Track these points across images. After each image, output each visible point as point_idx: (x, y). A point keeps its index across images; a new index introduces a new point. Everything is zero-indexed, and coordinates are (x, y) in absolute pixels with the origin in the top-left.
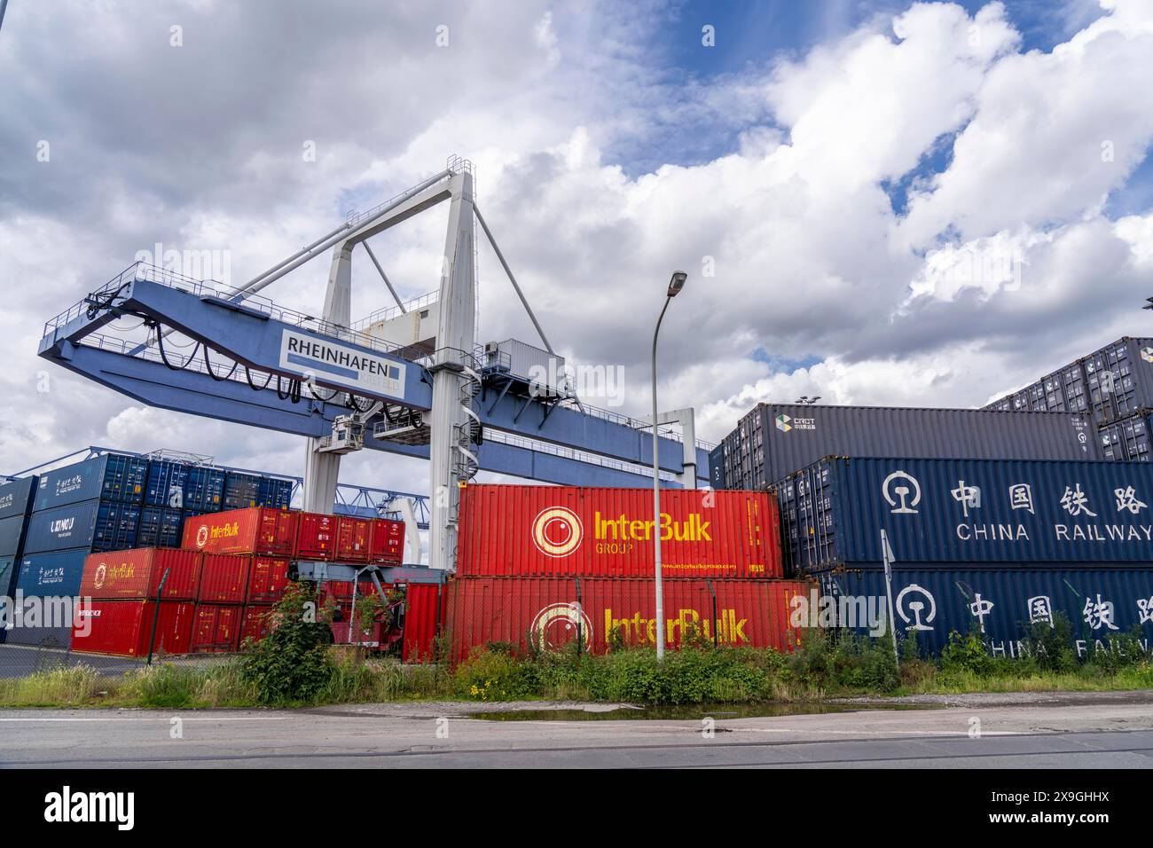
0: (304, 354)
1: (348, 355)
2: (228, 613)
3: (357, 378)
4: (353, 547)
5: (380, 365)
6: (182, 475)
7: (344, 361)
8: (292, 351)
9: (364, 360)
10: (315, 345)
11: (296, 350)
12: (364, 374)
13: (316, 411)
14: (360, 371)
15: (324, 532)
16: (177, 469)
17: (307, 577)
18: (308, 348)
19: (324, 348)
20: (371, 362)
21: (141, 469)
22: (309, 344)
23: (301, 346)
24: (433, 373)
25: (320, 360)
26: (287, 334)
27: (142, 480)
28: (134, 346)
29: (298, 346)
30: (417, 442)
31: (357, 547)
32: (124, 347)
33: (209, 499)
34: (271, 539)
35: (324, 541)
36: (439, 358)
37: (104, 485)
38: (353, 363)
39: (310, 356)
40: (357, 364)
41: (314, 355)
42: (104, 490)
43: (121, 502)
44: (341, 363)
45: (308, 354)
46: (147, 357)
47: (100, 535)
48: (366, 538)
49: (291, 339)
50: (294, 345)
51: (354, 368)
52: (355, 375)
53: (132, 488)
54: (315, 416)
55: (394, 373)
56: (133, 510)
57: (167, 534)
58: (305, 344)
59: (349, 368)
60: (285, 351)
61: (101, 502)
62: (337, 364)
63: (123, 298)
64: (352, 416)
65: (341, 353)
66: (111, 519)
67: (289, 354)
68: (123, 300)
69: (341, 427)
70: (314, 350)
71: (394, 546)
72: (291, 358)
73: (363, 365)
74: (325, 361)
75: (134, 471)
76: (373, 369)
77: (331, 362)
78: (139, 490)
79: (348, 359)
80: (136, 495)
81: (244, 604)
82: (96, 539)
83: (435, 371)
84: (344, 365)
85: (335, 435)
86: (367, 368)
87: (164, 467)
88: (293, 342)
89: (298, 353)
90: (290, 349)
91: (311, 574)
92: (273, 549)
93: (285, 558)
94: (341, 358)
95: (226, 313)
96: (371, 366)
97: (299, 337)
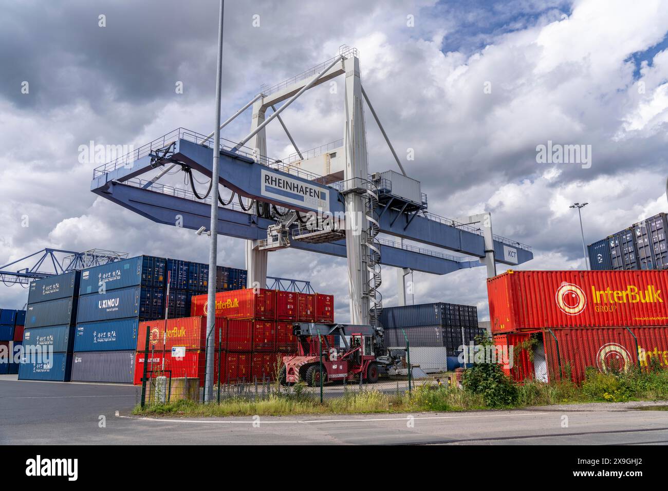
0: (273, 186)
1: (297, 185)
2: (243, 357)
3: (303, 200)
4: (307, 313)
5: (315, 191)
6: (185, 268)
7: (296, 189)
8: (267, 184)
9: (306, 188)
10: (279, 179)
11: (269, 183)
12: (307, 197)
13: (254, 222)
14: (304, 195)
15: (290, 303)
16: (182, 265)
17: (305, 333)
18: (276, 181)
19: (284, 181)
20: (310, 189)
21: (162, 265)
22: (276, 178)
23: (272, 181)
24: (345, 195)
25: (282, 189)
26: (264, 172)
27: (163, 272)
28: (145, 183)
29: (270, 180)
30: (320, 241)
31: (309, 313)
32: (140, 184)
33: (201, 283)
34: (262, 309)
35: (290, 309)
36: (348, 185)
37: (142, 276)
38: (300, 190)
39: (277, 187)
40: (303, 191)
41: (279, 186)
42: (143, 280)
43: (153, 287)
44: (294, 191)
45: (276, 185)
46: (154, 190)
47: (143, 309)
48: (313, 307)
49: (266, 176)
50: (268, 180)
51: (301, 194)
52: (302, 199)
53: (157, 278)
54: (253, 225)
55: (323, 196)
56: (160, 292)
57: (180, 307)
58: (274, 179)
59: (298, 193)
60: (263, 184)
61: (142, 288)
62: (292, 192)
63: (172, 152)
64: (281, 225)
65: (294, 184)
66: (148, 298)
67: (266, 186)
68: (172, 154)
69: (275, 233)
70: (279, 183)
71: (328, 311)
72: (268, 189)
73: (306, 191)
74: (285, 190)
75: (158, 267)
76: (312, 194)
77: (288, 190)
78: (162, 278)
79: (297, 188)
80: (160, 282)
81: (252, 352)
82: (141, 312)
83: (347, 193)
84: (295, 192)
85: (270, 239)
86: (308, 193)
87: (175, 263)
88: (267, 178)
89: (270, 185)
90: (266, 182)
91: (307, 331)
92: (264, 315)
93: (271, 321)
94: (294, 187)
95: (230, 160)
96: (310, 192)
97: (270, 174)
